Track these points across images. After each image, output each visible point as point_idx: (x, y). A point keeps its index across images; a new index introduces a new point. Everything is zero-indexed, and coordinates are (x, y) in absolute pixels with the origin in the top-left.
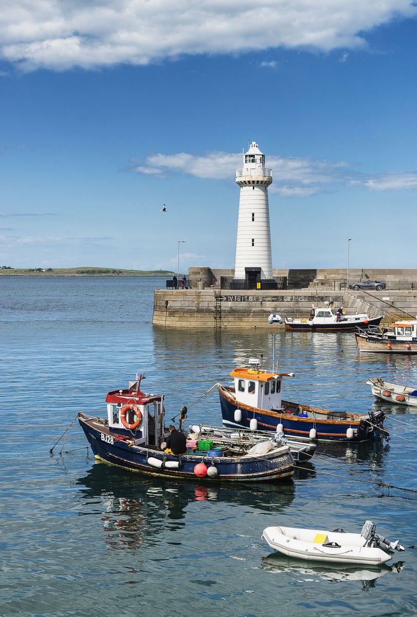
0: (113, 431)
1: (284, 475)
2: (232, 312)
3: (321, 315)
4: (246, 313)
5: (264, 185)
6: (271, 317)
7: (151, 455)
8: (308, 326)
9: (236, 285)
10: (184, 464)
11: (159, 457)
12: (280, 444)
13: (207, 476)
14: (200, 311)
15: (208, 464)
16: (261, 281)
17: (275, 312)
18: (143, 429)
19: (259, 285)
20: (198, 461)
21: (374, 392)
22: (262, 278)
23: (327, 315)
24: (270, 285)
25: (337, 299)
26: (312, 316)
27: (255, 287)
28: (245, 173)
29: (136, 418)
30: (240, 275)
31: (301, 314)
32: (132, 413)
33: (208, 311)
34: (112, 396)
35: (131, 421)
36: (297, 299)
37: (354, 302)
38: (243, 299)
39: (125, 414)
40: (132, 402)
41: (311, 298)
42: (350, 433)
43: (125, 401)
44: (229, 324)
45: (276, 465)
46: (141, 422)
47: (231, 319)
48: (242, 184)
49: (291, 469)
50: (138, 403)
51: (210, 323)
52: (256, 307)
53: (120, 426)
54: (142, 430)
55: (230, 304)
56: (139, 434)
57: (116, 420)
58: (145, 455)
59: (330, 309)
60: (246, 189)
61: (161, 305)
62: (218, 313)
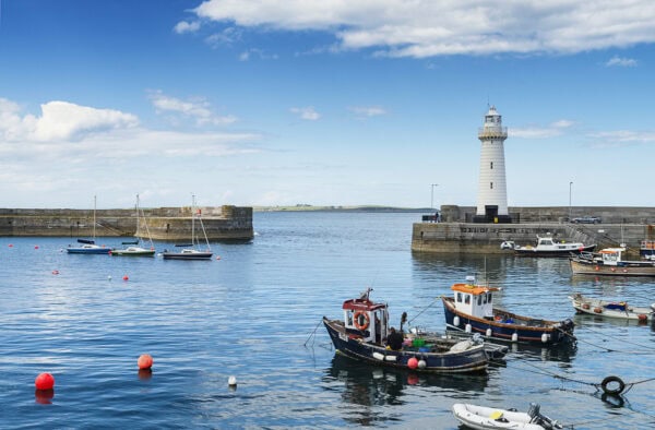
0: (348, 331)
1: (479, 368)
2: (474, 240)
3: (543, 243)
4: (485, 241)
5: (500, 139)
6: (503, 245)
7: (376, 351)
8: (532, 252)
9: (478, 219)
10: (400, 357)
11: (381, 352)
12: (476, 343)
13: (417, 368)
14: (448, 240)
15: (418, 358)
16: (498, 216)
17: (506, 240)
18: (371, 330)
19: (496, 220)
20: (411, 356)
21: (575, 305)
22: (499, 214)
23: (549, 243)
24: (504, 219)
25: (560, 231)
26: (535, 244)
27: (493, 221)
28: (484, 130)
29: (365, 322)
30: (481, 211)
32: (362, 318)
33: (455, 240)
34: (348, 304)
35: (362, 324)
36: (526, 231)
38: (484, 230)
39: (357, 318)
41: (536, 230)
42: (544, 337)
44: (471, 249)
45: (472, 360)
46: (368, 324)
47: (473, 246)
48: (483, 139)
49: (485, 363)
50: (367, 309)
52: (494, 237)
53: (353, 327)
55: (472, 234)
56: (368, 334)
57: (350, 324)
58: (371, 350)
59: (551, 239)
60: (486, 143)
61: (418, 235)
62: (463, 242)
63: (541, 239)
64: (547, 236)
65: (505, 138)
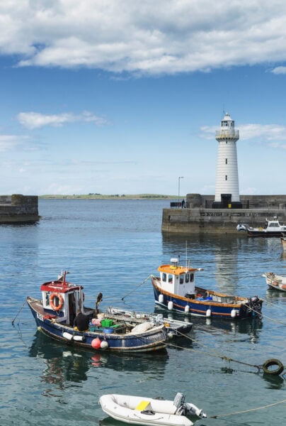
0: (45, 311)
1: (157, 348)
2: (211, 223)
3: (272, 225)
4: (220, 224)
5: (233, 140)
6: (238, 227)
7: (65, 331)
8: (264, 232)
9: (216, 205)
10: (85, 338)
11: (70, 332)
12: (158, 324)
13: (100, 348)
14: (190, 222)
16: (232, 203)
17: (239, 223)
19: (230, 206)
21: (268, 282)
22: (232, 200)
23: (276, 225)
24: (237, 205)
25: (280, 214)
26: (266, 226)
27: (227, 207)
28: (220, 132)
30: (218, 199)
31: (256, 225)
32: (57, 299)
33: (195, 222)
34: (46, 286)
36: (253, 215)
38: (219, 214)
39: (53, 299)
40: (57, 291)
41: (264, 214)
42: (233, 313)
43: (52, 290)
44: (209, 230)
45: (151, 341)
46: (62, 305)
47: (210, 227)
48: (219, 140)
50: (61, 291)
51: (196, 230)
52: (227, 220)
54: (64, 311)
55: (210, 218)
57: (48, 304)
58: (61, 331)
59: (277, 222)
60: (221, 143)
61: (167, 219)
62: (202, 224)
63: (270, 222)
64: (275, 220)
65: (237, 139)
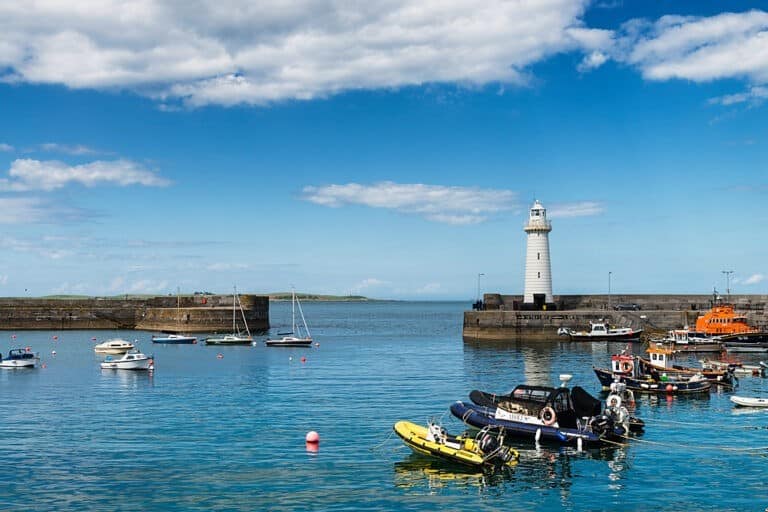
2: (529, 327)
3: (596, 329)
4: (539, 328)
5: (546, 231)
6: (559, 331)
8: (587, 337)
9: (527, 307)
10: (660, 386)
11: (647, 383)
13: (672, 391)
14: (505, 326)
15: (673, 385)
16: (547, 304)
17: (561, 327)
18: (633, 372)
19: (545, 307)
20: (668, 385)
22: (547, 301)
23: (602, 328)
24: (551, 307)
25: (607, 317)
26: (590, 331)
27: (542, 309)
28: (531, 223)
31: (580, 328)
33: (511, 326)
36: (577, 317)
37: (620, 319)
41: (589, 317)
42: (719, 378)
47: (528, 332)
48: (529, 232)
51: (512, 336)
53: (620, 371)
55: (527, 321)
56: (631, 375)
58: (639, 383)
59: (603, 325)
60: (532, 235)
62: (519, 328)
63: (594, 326)
64: (600, 322)
65: (549, 231)
